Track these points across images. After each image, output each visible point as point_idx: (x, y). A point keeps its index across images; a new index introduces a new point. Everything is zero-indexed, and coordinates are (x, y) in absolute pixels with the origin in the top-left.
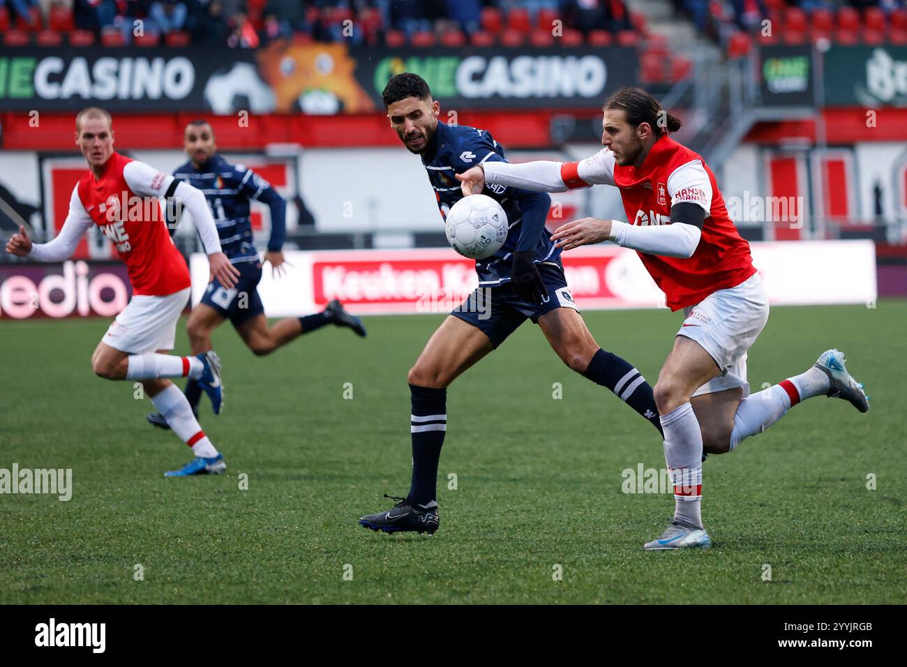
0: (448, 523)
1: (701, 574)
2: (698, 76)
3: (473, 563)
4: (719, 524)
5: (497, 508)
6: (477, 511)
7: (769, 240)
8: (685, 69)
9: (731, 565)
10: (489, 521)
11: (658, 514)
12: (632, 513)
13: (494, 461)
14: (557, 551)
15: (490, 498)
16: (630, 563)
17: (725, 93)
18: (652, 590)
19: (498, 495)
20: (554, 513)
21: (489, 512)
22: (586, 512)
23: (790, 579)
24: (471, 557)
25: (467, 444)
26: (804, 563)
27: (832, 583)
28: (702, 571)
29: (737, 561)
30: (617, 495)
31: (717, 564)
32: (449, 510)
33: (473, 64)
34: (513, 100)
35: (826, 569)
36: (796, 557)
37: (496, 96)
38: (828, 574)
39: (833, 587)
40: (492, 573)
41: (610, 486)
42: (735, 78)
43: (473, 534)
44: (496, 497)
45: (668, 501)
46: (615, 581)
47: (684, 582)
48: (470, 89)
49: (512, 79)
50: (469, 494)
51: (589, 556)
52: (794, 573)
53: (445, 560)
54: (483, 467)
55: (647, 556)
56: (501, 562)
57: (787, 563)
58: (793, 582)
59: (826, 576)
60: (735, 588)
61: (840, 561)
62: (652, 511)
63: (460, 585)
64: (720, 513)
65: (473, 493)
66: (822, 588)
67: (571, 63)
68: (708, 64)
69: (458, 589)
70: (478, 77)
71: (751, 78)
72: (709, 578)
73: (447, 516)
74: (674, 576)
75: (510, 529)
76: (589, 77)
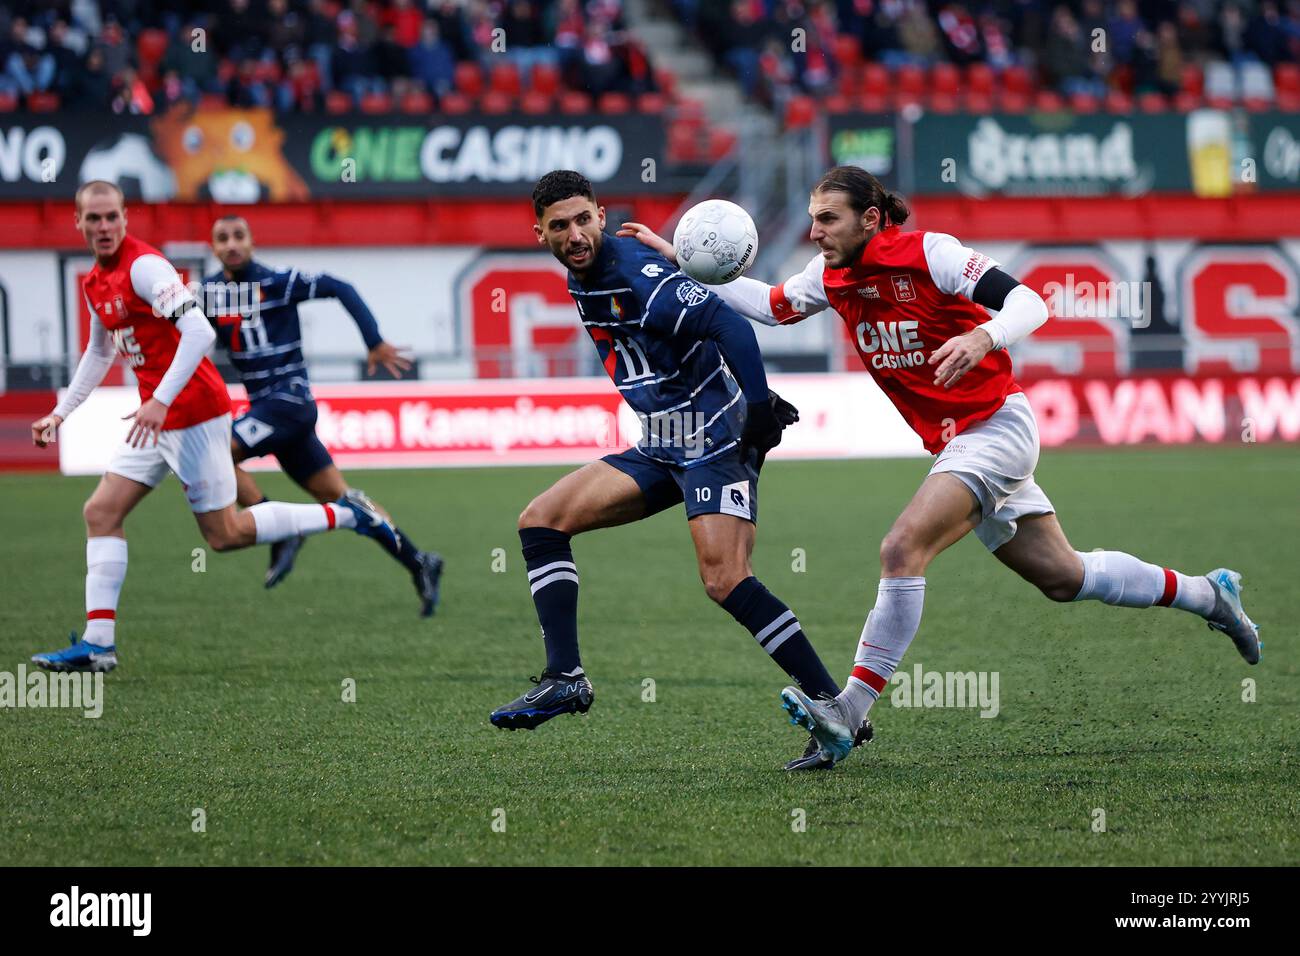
0: (399, 748)
1: (737, 813)
2: (746, 155)
3: (432, 800)
4: (763, 746)
5: (466, 726)
6: (439, 731)
7: (838, 371)
8: (727, 145)
9: (778, 801)
10: (455, 743)
11: (683, 734)
12: (647, 732)
13: (463, 665)
14: (546, 783)
15: (456, 714)
16: (642, 799)
17: (780, 177)
18: (671, 835)
19: (468, 710)
20: (543, 733)
21: (455, 732)
22: (585, 732)
23: (856, 819)
24: (430, 791)
25: (427, 641)
26: (875, 798)
27: (911, 825)
28: (740, 810)
29: (785, 797)
30: (628, 710)
31: (759, 801)
32: (402, 729)
33: (444, 137)
34: (496, 184)
35: (904, 806)
36: (864, 790)
37: (473, 180)
38: (907, 813)
39: (913, 830)
40: (457, 813)
41: (618, 698)
42: (794, 157)
43: (432, 762)
44: (464, 712)
45: (696, 717)
46: (622, 823)
47: (714, 824)
48: (438, 171)
49: (495, 157)
50: (429, 707)
51: (587, 790)
52: (861, 811)
53: (395, 797)
54: (449, 672)
55: (665, 790)
56: (469, 798)
57: (853, 798)
58: (859, 824)
59: (904, 815)
60: (782, 831)
61: (923, 796)
62: (674, 730)
63: (415, 828)
64: (765, 733)
65: (434, 708)
67: (575, 135)
68: (759, 137)
69: (411, 834)
70: (450, 154)
71: (816, 156)
72: (749, 818)
73: (399, 737)
74: (701, 816)
75: (483, 755)
76: (599, 154)
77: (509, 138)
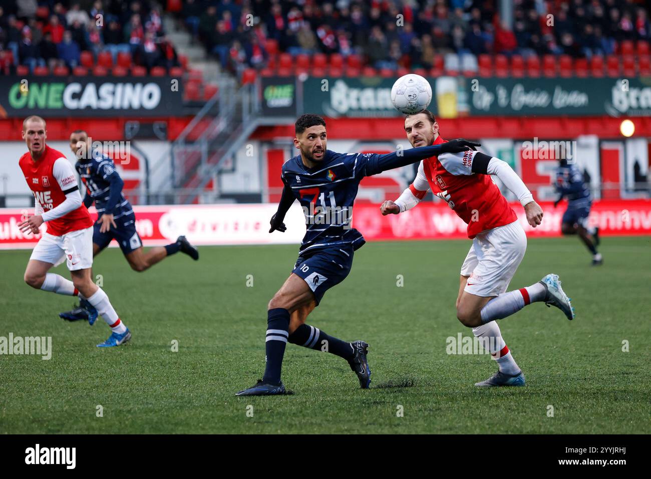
0: (48, 386)
1: (213, 417)
2: (222, 97)
3: (63, 412)
4: (226, 385)
5: (81, 375)
6: (67, 378)
7: (266, 203)
8: (214, 91)
9: (232, 411)
10: (75, 384)
11: (187, 379)
12: (169, 378)
13: (80, 345)
14: (119, 403)
15: (76, 369)
16: (166, 411)
17: (239, 108)
18: (180, 428)
19: (82, 367)
20: (118, 378)
21: (75, 378)
22: (139, 378)
23: (271, 420)
24: (62, 407)
25: (63, 334)
26: (280, 410)
27: (297, 423)
28: (214, 416)
29: (236, 409)
30: (160, 367)
31: (223, 411)
32: (48, 377)
33: (75, 88)
34: (99, 110)
35: (294, 414)
36: (274, 406)
37: (89, 108)
38: (295, 417)
39: (298, 425)
40: (75, 418)
41: (156, 361)
42: (246, 99)
43: (64, 393)
44: (80, 368)
45: (193, 370)
46: (157, 422)
47: (201, 423)
48: (72, 104)
49: (99, 97)
50: (62, 366)
51: (140, 406)
52: (273, 416)
53: (45, 410)
54: (72, 349)
55: (178, 406)
56: (81, 411)
57: (269, 410)
58: (272, 422)
59: (294, 418)
60: (234, 426)
61: (303, 409)
62: (182, 377)
63: (54, 425)
64: (227, 378)
65: (65, 366)
66: (291, 426)
67: (138, 87)
68: (228, 88)
69: (52, 428)
70: (77, 96)
71: (256, 99)
72: (218, 420)
73: (47, 381)
74: (195, 419)
75: (89, 389)
76: (150, 96)
77: (106, 89)
